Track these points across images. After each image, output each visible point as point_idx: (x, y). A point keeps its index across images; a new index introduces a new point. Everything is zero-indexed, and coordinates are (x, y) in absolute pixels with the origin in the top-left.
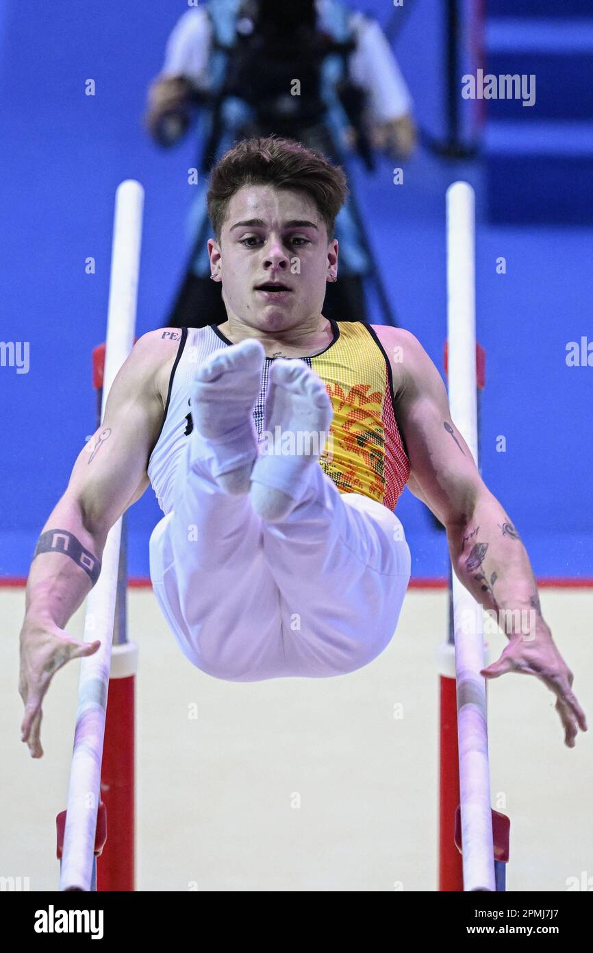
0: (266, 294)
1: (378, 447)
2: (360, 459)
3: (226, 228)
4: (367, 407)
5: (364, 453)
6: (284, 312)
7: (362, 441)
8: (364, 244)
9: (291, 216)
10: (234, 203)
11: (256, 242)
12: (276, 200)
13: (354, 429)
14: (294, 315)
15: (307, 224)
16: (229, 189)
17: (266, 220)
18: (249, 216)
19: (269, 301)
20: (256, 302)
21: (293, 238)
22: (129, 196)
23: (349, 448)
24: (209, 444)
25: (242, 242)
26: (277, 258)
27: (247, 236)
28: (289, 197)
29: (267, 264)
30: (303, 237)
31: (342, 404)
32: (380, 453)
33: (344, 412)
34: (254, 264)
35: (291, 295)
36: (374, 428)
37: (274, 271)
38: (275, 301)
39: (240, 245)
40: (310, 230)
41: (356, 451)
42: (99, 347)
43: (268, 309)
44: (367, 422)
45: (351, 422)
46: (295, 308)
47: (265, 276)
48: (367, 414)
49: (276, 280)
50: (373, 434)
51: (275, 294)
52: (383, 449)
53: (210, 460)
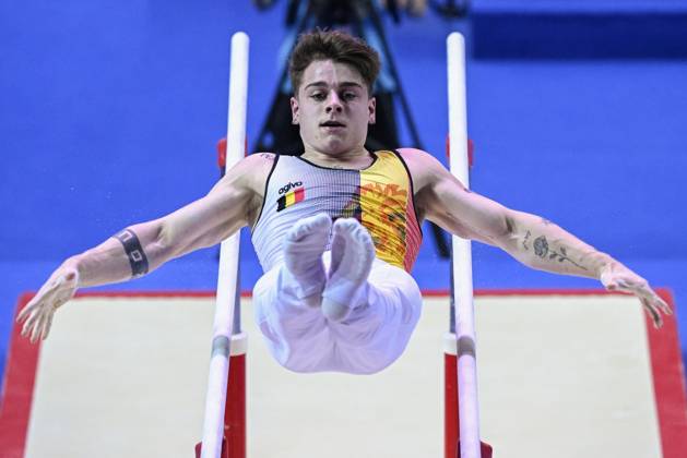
0: (327, 128)
1: (402, 223)
2: (390, 229)
3: (302, 88)
4: (396, 198)
5: (393, 226)
6: (340, 139)
7: (391, 218)
8: (393, 73)
9: (345, 79)
10: (307, 72)
11: (322, 96)
12: (334, 70)
13: (386, 211)
14: (347, 143)
15: (354, 84)
16: (304, 64)
17: (327, 81)
18: (317, 80)
19: (330, 133)
20: (321, 134)
21: (345, 93)
22: (240, 43)
23: (384, 222)
24: (296, 278)
25: (313, 97)
26: (335, 105)
27: (316, 93)
28: (343, 68)
29: (329, 110)
30: (352, 93)
31: (380, 195)
32: (404, 228)
33: (381, 200)
34: (320, 110)
35: (345, 130)
36: (399, 211)
37: (333, 114)
38: (334, 133)
39: (311, 99)
40: (356, 88)
41: (388, 224)
42: (223, 140)
43: (330, 138)
44: (395, 207)
45: (385, 206)
46: (348, 138)
47: (327, 117)
48: (395, 202)
49: (334, 120)
50: (399, 215)
51: (334, 129)
52: (405, 225)
53: (297, 288)
